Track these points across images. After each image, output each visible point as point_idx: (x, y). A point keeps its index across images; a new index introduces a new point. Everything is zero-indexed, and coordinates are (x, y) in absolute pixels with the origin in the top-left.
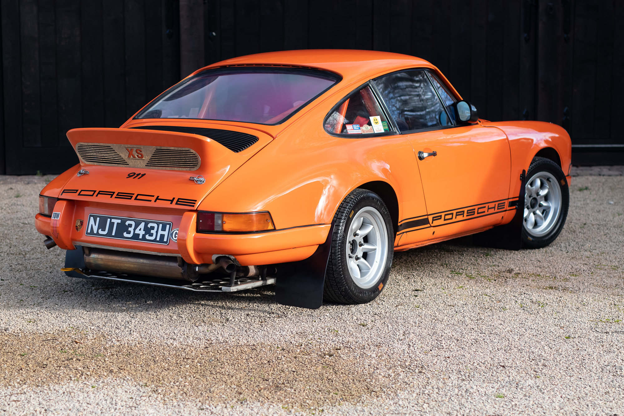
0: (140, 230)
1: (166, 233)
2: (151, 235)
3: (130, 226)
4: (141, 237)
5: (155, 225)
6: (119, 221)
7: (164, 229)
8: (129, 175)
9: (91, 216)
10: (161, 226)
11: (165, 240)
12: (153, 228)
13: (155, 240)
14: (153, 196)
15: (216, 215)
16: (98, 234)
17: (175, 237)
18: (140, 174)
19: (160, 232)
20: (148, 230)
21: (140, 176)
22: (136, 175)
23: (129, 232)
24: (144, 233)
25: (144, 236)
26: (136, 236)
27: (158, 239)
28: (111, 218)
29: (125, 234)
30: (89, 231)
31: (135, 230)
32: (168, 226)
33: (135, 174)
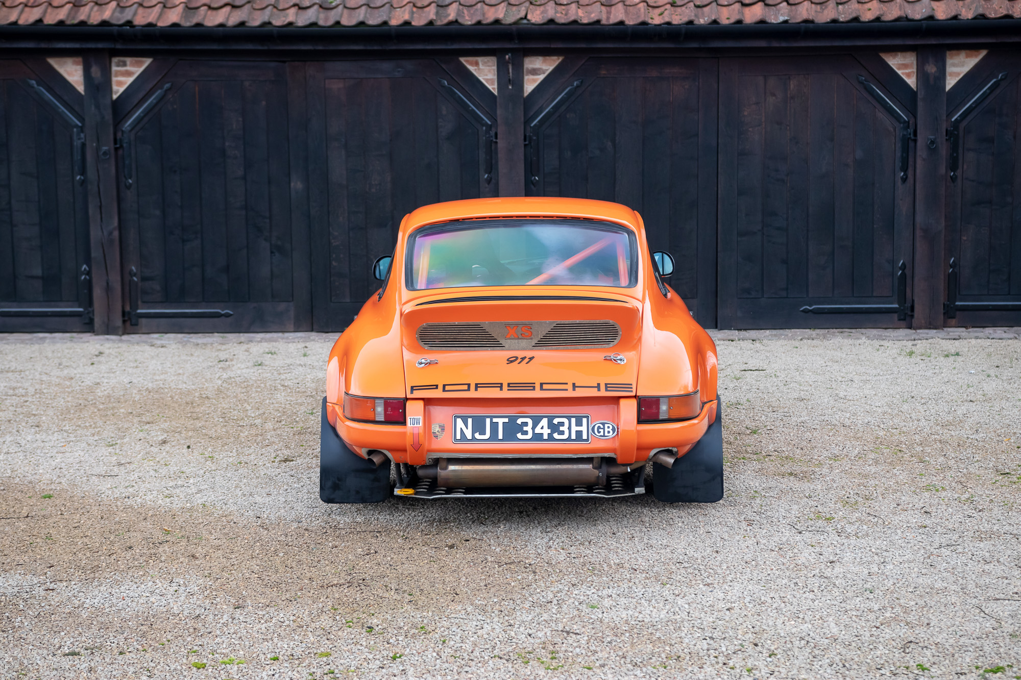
0: (542, 428)
1: (584, 429)
2: (562, 433)
3: (526, 424)
4: (546, 437)
5: (565, 421)
6: (506, 420)
7: (579, 423)
8: (508, 360)
9: (456, 417)
10: (573, 420)
11: (585, 437)
12: (562, 424)
13: (569, 439)
14: (567, 384)
15: (661, 400)
16: (474, 439)
17: (599, 432)
18: (525, 357)
19: (574, 428)
20: (554, 428)
21: (527, 360)
22: (519, 360)
23: (526, 433)
24: (549, 431)
25: (550, 435)
26: (538, 437)
27: (573, 437)
28: (491, 417)
29: (519, 436)
30: (458, 437)
31: (533, 429)
32: (585, 420)
33: (517, 358)
